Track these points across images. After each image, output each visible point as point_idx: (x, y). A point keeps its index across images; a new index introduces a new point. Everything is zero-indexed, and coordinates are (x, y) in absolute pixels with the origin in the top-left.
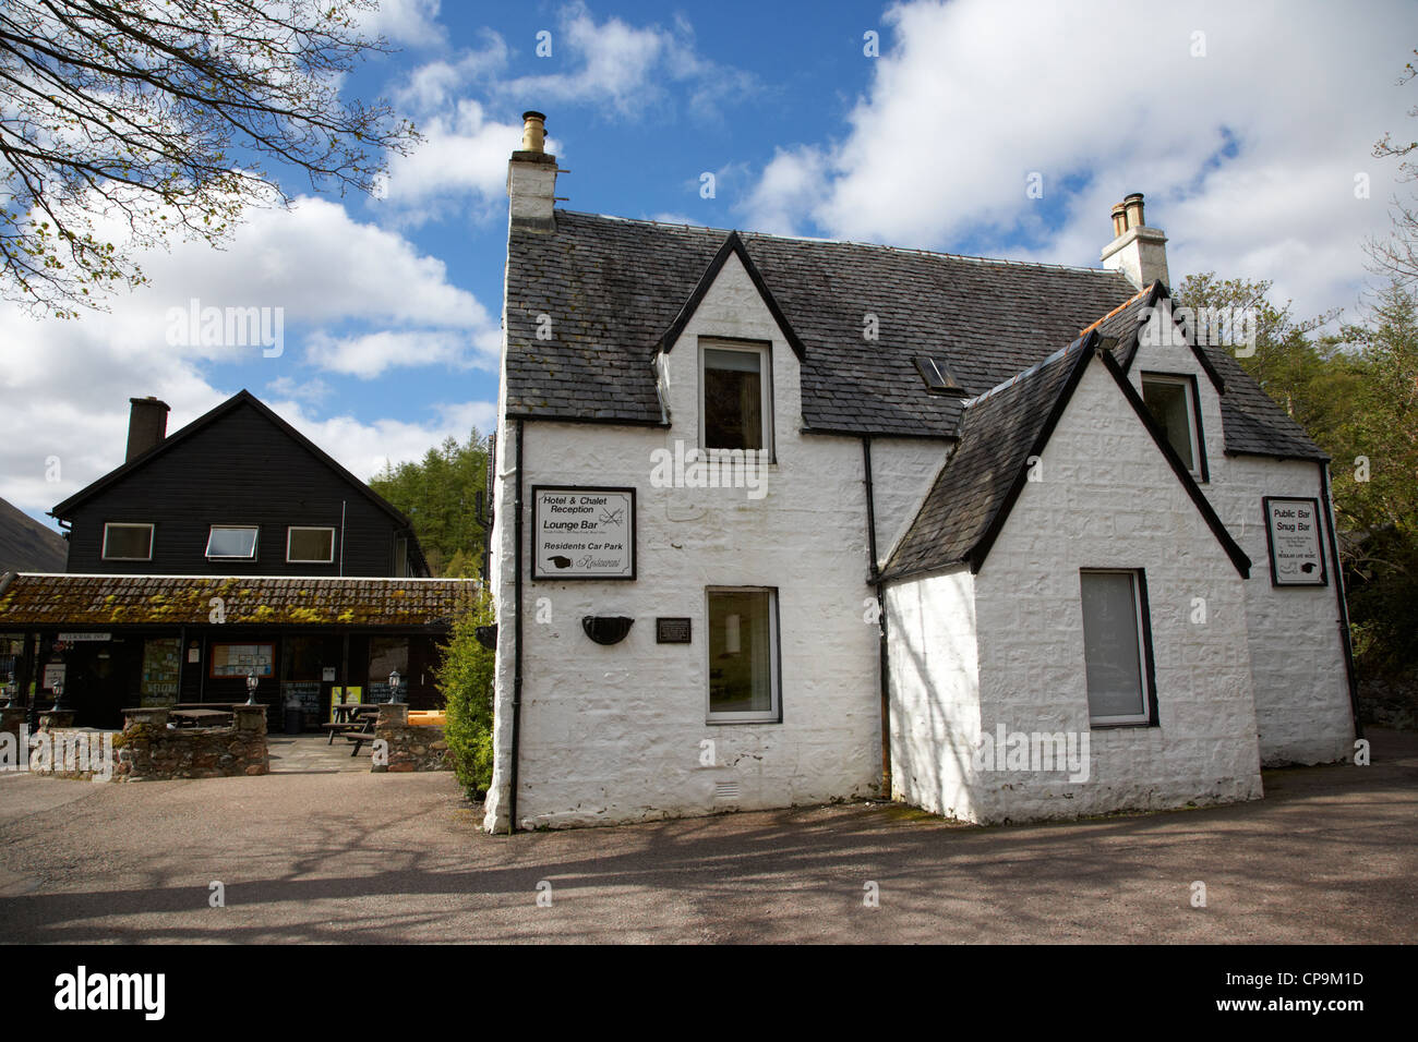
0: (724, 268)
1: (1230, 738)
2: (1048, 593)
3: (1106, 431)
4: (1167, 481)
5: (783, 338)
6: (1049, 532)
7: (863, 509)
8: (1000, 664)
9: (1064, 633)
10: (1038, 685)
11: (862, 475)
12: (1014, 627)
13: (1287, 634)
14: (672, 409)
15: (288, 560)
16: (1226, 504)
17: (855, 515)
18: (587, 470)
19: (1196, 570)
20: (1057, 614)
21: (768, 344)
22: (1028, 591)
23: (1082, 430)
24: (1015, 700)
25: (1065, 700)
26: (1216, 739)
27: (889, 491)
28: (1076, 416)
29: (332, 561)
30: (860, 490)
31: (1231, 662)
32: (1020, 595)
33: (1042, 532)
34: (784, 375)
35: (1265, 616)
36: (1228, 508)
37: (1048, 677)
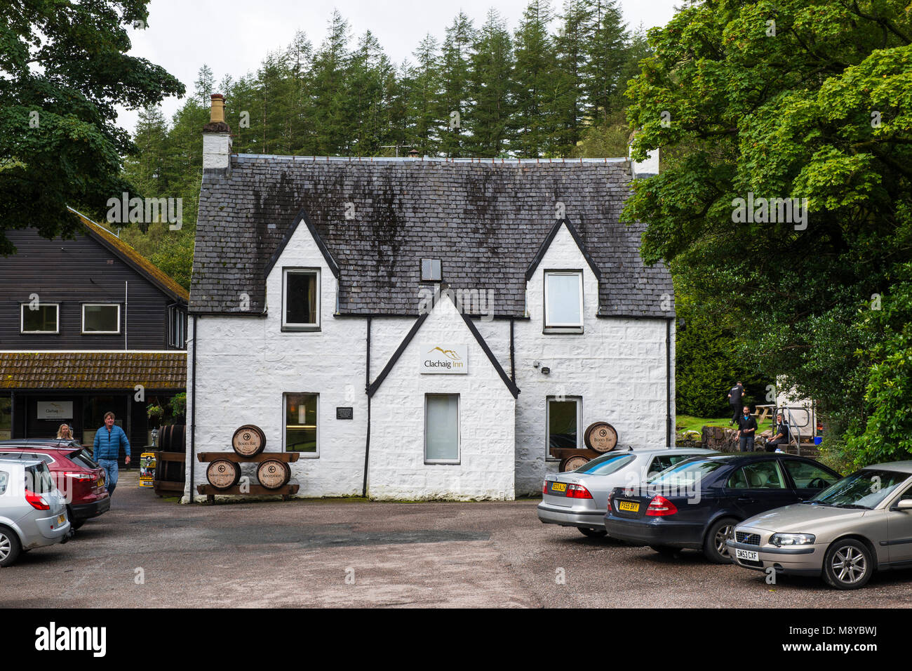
0: (297, 229)
1: (499, 472)
2: (408, 405)
3: (446, 329)
4: (477, 352)
5: (327, 266)
6: (410, 377)
7: (365, 354)
8: (381, 435)
9: (414, 422)
10: (399, 444)
11: (366, 336)
12: (389, 419)
13: (628, 422)
14: (269, 306)
15: (84, 332)
16: (594, 346)
17: (361, 357)
18: (227, 337)
19: (489, 394)
20: (411, 414)
21: (319, 269)
22: (397, 404)
23: (434, 329)
24: (387, 451)
25: (412, 452)
26: (491, 472)
27: (381, 344)
28: (430, 323)
29: (118, 331)
30: (365, 344)
31: (503, 438)
32: (393, 405)
33: (406, 377)
34: (327, 286)
35: (613, 411)
36: (594, 349)
37: (404, 441)
